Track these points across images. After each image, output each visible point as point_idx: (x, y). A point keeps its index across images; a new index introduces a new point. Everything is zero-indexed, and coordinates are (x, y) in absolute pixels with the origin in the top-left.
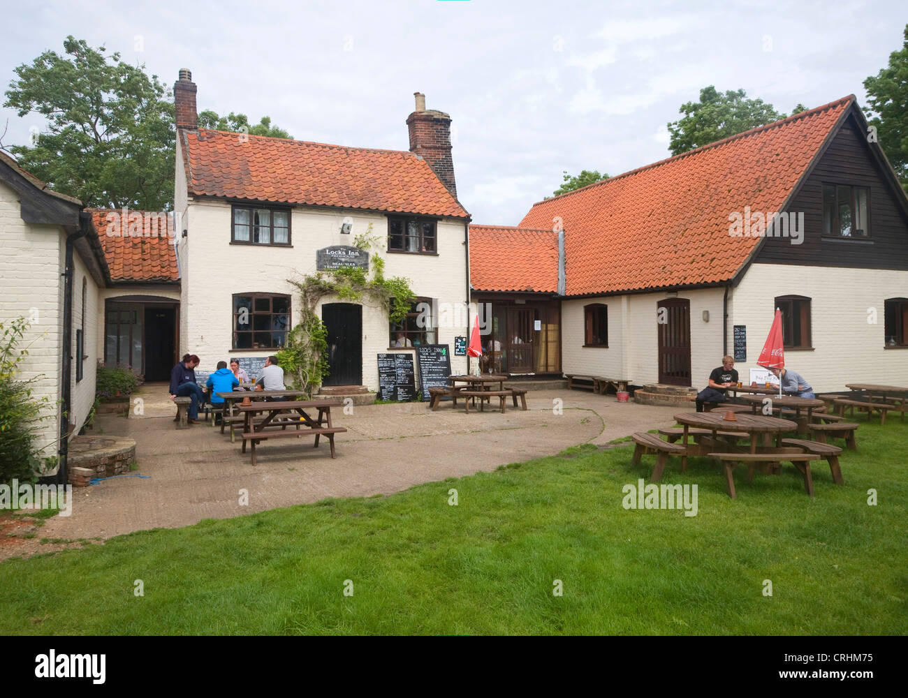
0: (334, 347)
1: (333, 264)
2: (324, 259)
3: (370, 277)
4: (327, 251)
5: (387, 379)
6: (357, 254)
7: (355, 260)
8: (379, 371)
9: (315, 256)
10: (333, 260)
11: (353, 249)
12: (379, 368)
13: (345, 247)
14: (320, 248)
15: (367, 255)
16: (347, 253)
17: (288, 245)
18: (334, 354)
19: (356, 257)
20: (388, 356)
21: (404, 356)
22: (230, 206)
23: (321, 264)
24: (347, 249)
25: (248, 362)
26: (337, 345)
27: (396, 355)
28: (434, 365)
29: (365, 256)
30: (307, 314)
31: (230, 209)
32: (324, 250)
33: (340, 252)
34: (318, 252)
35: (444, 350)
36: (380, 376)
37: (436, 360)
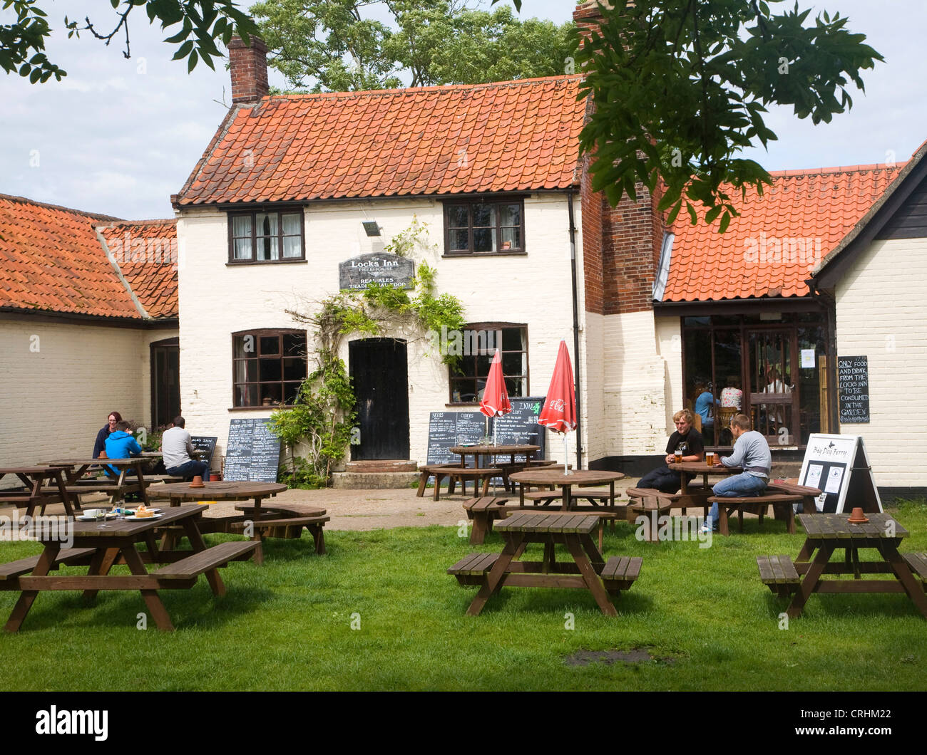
0: (369, 403)
1: (362, 281)
2: (350, 274)
3: (415, 296)
4: (353, 263)
5: (439, 451)
6: (395, 263)
7: (394, 273)
8: (430, 437)
9: (337, 272)
10: (361, 276)
11: (389, 258)
12: (430, 433)
13: (378, 255)
14: (343, 260)
15: (411, 264)
16: (381, 263)
17: (302, 260)
18: (371, 413)
19: (394, 268)
20: (447, 416)
21: (471, 416)
22: (226, 214)
23: (344, 282)
24: (381, 257)
25: (250, 425)
26: (374, 400)
27: (459, 413)
28: (516, 430)
29: (407, 267)
30: (328, 357)
31: (226, 219)
32: (348, 263)
33: (371, 264)
34: (341, 266)
35: (537, 406)
36: (429, 446)
37: (520, 422)
